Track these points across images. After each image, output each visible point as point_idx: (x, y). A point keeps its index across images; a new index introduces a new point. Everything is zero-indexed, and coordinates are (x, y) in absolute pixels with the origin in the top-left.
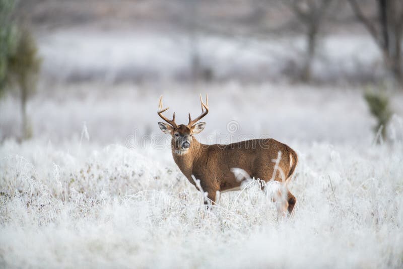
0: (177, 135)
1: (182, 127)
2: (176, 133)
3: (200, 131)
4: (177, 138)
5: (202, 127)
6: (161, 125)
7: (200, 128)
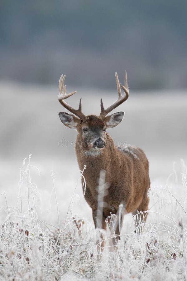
0: (85, 130)
1: (91, 118)
2: (85, 127)
3: (117, 124)
4: (87, 133)
5: (119, 118)
6: (64, 116)
7: (117, 120)
